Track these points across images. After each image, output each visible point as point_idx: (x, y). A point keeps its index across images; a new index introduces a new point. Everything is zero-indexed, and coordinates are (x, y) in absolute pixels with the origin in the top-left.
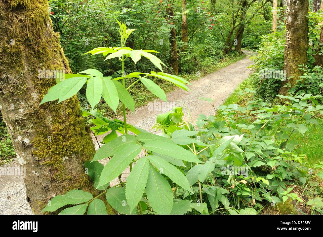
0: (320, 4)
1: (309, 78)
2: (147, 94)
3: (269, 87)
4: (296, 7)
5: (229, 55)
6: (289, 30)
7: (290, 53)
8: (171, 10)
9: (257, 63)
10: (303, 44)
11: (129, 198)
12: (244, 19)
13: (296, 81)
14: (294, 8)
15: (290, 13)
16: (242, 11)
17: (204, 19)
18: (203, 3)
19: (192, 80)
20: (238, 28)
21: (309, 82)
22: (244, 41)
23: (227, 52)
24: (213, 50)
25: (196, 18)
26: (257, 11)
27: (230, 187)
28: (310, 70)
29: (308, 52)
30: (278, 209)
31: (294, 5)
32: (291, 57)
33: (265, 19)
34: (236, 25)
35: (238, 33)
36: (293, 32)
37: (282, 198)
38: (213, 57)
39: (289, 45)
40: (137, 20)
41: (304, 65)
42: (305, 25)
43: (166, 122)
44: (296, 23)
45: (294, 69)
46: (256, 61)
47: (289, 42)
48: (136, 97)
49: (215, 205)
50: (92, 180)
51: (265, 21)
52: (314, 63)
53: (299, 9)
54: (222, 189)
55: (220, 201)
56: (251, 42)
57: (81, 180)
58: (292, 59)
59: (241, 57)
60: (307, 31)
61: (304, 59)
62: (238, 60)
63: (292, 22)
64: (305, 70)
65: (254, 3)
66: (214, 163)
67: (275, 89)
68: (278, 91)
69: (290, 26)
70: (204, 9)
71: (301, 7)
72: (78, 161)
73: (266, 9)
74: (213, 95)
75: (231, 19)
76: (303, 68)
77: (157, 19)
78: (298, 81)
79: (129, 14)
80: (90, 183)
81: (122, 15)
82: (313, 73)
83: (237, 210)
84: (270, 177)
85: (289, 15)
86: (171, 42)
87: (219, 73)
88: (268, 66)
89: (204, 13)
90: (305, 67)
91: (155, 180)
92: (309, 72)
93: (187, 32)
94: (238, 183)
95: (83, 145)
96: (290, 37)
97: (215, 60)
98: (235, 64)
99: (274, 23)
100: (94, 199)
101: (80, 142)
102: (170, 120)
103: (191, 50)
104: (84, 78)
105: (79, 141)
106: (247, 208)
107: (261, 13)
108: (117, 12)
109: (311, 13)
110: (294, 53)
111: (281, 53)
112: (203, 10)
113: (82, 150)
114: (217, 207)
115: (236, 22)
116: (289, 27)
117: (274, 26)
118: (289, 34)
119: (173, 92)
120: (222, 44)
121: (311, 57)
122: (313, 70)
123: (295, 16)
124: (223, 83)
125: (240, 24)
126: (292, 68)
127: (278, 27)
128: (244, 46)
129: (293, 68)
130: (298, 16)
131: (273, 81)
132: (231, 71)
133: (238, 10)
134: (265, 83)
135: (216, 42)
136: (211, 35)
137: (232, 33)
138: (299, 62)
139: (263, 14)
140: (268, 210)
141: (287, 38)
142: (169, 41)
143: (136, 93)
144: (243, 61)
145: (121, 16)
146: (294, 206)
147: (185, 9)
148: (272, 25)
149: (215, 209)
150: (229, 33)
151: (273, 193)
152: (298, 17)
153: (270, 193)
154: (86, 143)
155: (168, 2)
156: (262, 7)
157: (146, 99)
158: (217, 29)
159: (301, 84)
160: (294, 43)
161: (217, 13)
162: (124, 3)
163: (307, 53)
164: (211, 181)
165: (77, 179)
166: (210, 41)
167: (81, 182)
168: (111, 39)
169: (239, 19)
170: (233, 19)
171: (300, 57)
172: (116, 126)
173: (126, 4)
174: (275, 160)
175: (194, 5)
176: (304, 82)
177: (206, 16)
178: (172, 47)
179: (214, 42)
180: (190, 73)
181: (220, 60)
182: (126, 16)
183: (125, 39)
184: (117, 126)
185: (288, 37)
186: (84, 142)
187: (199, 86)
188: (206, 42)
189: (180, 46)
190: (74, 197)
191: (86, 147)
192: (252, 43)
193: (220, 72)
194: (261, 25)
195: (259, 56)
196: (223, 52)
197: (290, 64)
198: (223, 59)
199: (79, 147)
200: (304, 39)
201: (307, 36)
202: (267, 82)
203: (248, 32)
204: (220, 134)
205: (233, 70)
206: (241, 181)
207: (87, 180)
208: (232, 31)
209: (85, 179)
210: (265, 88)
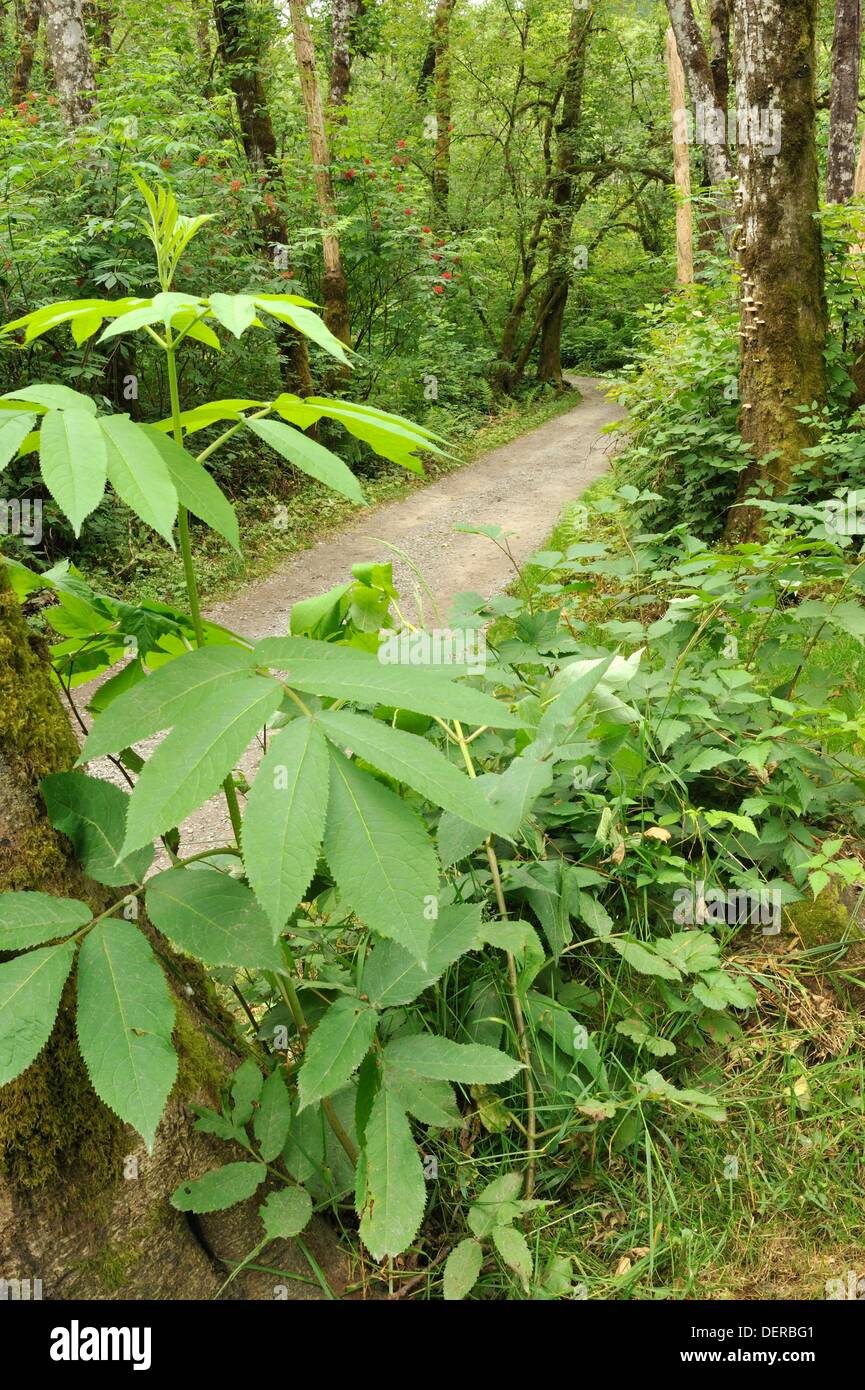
0: (853, 177)
1: (838, 456)
2: (207, 566)
3: (691, 502)
4: (773, 182)
5: (516, 398)
6: (750, 274)
7: (760, 363)
8: (277, 224)
9: (635, 410)
10: (808, 324)
11: (260, 882)
12: (566, 251)
13: (792, 469)
14: (766, 187)
15: (750, 205)
16: (557, 221)
17: (412, 257)
18: (401, 189)
19: (381, 500)
20: (542, 288)
21: (837, 468)
22: (568, 342)
23: (507, 385)
24: (455, 379)
25: (377, 251)
26: (613, 217)
27: (608, 860)
28: (840, 422)
29: (829, 356)
30: (793, 928)
31: (765, 175)
32: (765, 378)
33: (647, 248)
34: (535, 277)
35: (543, 307)
36: (769, 280)
37: (806, 881)
38: (456, 407)
39: (754, 332)
40: (144, 267)
41: (815, 405)
42: (811, 250)
43: (328, 631)
44: (775, 244)
45: (781, 425)
46: (632, 403)
47: (756, 319)
48: (164, 581)
49: (559, 932)
50: (74, 851)
51: (645, 257)
52: (853, 395)
53: (783, 190)
54: (574, 870)
55: (575, 914)
56: (597, 343)
57: (33, 853)
58: (770, 385)
59: (565, 403)
60: (816, 275)
61: (815, 382)
62: (552, 416)
63: (761, 241)
64: (822, 425)
65: (600, 188)
66: (545, 760)
67: (713, 509)
68: (727, 512)
69: (753, 256)
70: (408, 213)
71: (789, 180)
72: (15, 774)
73: (646, 208)
74: (472, 552)
75: (516, 253)
76: (816, 418)
77: (224, 259)
78: (797, 469)
79: (108, 242)
80: (67, 865)
81: (81, 248)
82: (853, 435)
83: (646, 944)
84: (754, 806)
85: (747, 213)
86: (286, 351)
87: (483, 468)
88: (681, 420)
89: (409, 229)
90: (823, 415)
91: (356, 803)
92: (840, 433)
93: (344, 312)
94: (636, 842)
95: (28, 709)
96: (758, 300)
97: (466, 421)
98: (544, 430)
99: (682, 259)
100: (97, 920)
101: (17, 696)
102: (345, 622)
103: (366, 382)
104: (19, 412)
105: (8, 689)
106: (681, 934)
107: (627, 225)
108: (58, 234)
109: (827, 206)
110: (777, 361)
111: (726, 368)
112: (404, 217)
113: (25, 730)
114: (568, 940)
115: (534, 265)
116: (751, 262)
117: (685, 273)
118: (753, 287)
119: (311, 553)
120: (486, 355)
121: (841, 377)
122: (851, 423)
123: (771, 217)
124: (502, 505)
125: (549, 273)
126: (774, 420)
127: (699, 275)
128: (570, 362)
129: (778, 418)
130: (780, 218)
131: (702, 477)
132: (532, 459)
133: (541, 219)
134: (676, 487)
135: (461, 346)
136: (439, 320)
137: (521, 309)
138: (795, 394)
139: (635, 229)
140: (753, 939)
141: (744, 304)
142: (277, 350)
143: (162, 563)
144: (577, 419)
145: (74, 249)
146: (850, 912)
147: (334, 217)
148: (674, 271)
149: (562, 945)
150: (510, 311)
151: (768, 869)
152: (782, 222)
153: (756, 870)
154: (39, 701)
155: (263, 188)
156: (630, 201)
157: (205, 584)
158: (463, 292)
159: (809, 481)
160: (775, 322)
161: (461, 230)
162: (84, 199)
163: (824, 360)
164: (533, 844)
165: (15, 853)
166: (440, 347)
167: (30, 860)
168: (41, 348)
169: (547, 251)
170: (523, 252)
171: (798, 375)
172: (152, 629)
173: (91, 201)
174: (769, 742)
175: (365, 199)
176: (821, 470)
177: (420, 240)
178: (292, 375)
179: (456, 347)
180: (372, 476)
181: (481, 420)
182: (94, 250)
183: (170, 258)
184: (155, 627)
185: (750, 299)
186: (30, 695)
187: (411, 522)
188: (422, 346)
189: (323, 369)
190: (11, 923)
191: (39, 717)
192: (600, 345)
193: (486, 464)
194: (631, 274)
195: (642, 384)
196: (491, 385)
197: (765, 404)
198: (495, 414)
199: (11, 717)
200: (809, 305)
201: (821, 292)
202: (682, 482)
203: (584, 304)
204: (547, 662)
205: (538, 455)
206: (646, 834)
207: (55, 850)
208: (523, 300)
209: (49, 848)
210: (673, 507)
